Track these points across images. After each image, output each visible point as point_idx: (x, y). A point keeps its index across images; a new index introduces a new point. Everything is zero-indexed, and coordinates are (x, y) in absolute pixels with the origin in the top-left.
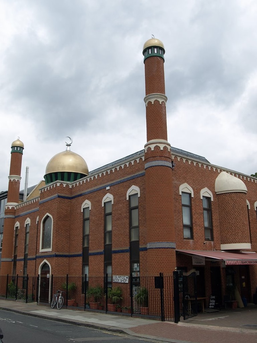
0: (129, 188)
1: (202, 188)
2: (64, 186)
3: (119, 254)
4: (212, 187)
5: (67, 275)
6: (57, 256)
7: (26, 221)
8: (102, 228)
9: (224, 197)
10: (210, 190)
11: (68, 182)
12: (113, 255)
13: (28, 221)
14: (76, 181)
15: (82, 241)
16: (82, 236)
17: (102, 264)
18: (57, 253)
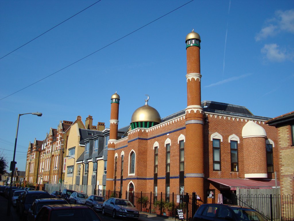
0: (179, 136)
1: (230, 135)
2: (143, 131)
3: (174, 179)
4: (239, 134)
5: (141, 192)
6: (138, 179)
7: (122, 153)
8: (165, 161)
9: (248, 140)
10: (237, 136)
11: (145, 128)
12: (171, 179)
13: (123, 153)
14: (150, 128)
15: (153, 169)
16: (154, 166)
17: (165, 185)
18: (138, 177)
